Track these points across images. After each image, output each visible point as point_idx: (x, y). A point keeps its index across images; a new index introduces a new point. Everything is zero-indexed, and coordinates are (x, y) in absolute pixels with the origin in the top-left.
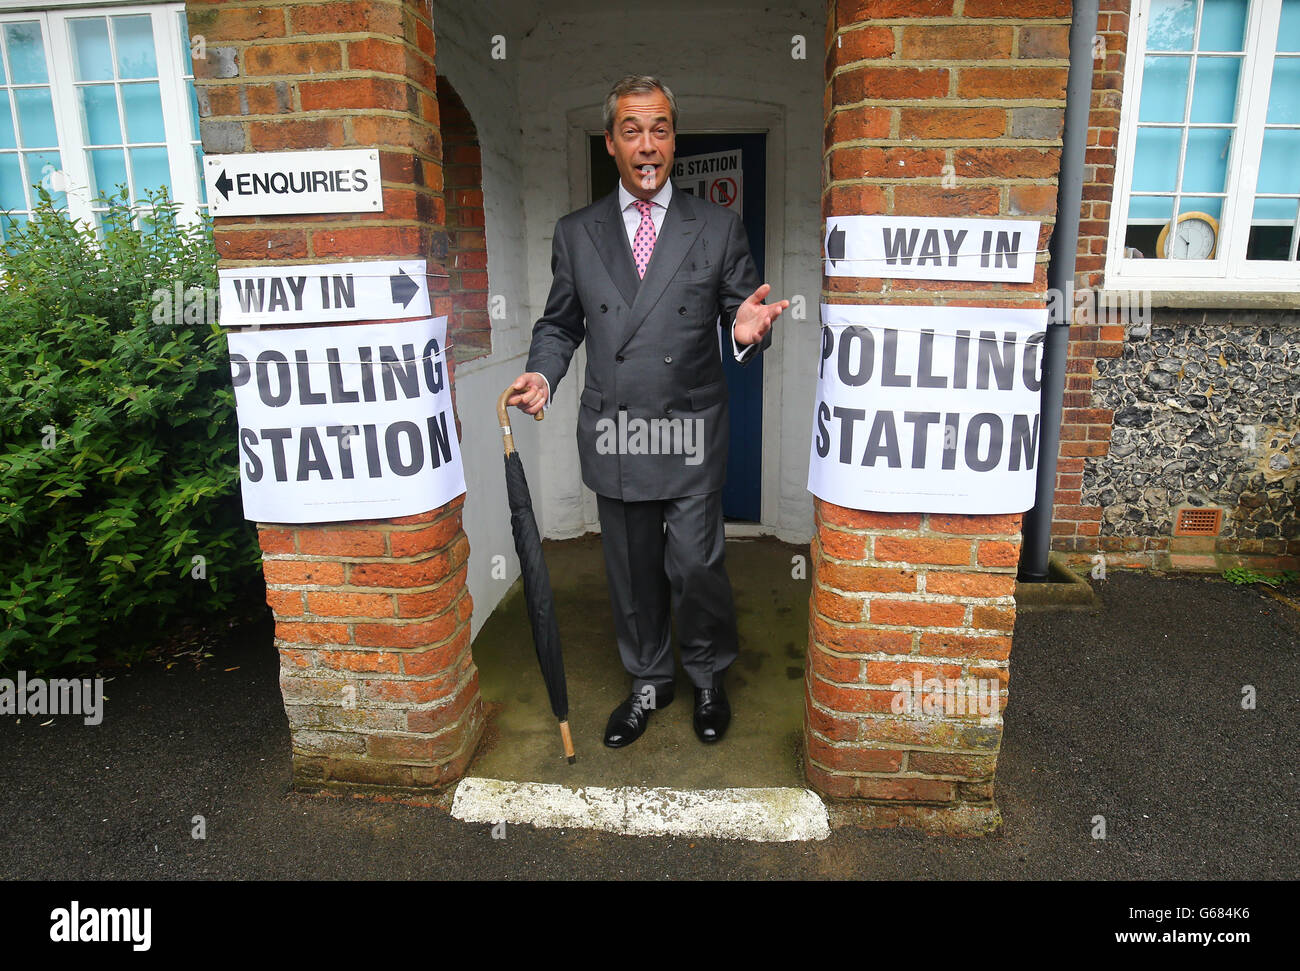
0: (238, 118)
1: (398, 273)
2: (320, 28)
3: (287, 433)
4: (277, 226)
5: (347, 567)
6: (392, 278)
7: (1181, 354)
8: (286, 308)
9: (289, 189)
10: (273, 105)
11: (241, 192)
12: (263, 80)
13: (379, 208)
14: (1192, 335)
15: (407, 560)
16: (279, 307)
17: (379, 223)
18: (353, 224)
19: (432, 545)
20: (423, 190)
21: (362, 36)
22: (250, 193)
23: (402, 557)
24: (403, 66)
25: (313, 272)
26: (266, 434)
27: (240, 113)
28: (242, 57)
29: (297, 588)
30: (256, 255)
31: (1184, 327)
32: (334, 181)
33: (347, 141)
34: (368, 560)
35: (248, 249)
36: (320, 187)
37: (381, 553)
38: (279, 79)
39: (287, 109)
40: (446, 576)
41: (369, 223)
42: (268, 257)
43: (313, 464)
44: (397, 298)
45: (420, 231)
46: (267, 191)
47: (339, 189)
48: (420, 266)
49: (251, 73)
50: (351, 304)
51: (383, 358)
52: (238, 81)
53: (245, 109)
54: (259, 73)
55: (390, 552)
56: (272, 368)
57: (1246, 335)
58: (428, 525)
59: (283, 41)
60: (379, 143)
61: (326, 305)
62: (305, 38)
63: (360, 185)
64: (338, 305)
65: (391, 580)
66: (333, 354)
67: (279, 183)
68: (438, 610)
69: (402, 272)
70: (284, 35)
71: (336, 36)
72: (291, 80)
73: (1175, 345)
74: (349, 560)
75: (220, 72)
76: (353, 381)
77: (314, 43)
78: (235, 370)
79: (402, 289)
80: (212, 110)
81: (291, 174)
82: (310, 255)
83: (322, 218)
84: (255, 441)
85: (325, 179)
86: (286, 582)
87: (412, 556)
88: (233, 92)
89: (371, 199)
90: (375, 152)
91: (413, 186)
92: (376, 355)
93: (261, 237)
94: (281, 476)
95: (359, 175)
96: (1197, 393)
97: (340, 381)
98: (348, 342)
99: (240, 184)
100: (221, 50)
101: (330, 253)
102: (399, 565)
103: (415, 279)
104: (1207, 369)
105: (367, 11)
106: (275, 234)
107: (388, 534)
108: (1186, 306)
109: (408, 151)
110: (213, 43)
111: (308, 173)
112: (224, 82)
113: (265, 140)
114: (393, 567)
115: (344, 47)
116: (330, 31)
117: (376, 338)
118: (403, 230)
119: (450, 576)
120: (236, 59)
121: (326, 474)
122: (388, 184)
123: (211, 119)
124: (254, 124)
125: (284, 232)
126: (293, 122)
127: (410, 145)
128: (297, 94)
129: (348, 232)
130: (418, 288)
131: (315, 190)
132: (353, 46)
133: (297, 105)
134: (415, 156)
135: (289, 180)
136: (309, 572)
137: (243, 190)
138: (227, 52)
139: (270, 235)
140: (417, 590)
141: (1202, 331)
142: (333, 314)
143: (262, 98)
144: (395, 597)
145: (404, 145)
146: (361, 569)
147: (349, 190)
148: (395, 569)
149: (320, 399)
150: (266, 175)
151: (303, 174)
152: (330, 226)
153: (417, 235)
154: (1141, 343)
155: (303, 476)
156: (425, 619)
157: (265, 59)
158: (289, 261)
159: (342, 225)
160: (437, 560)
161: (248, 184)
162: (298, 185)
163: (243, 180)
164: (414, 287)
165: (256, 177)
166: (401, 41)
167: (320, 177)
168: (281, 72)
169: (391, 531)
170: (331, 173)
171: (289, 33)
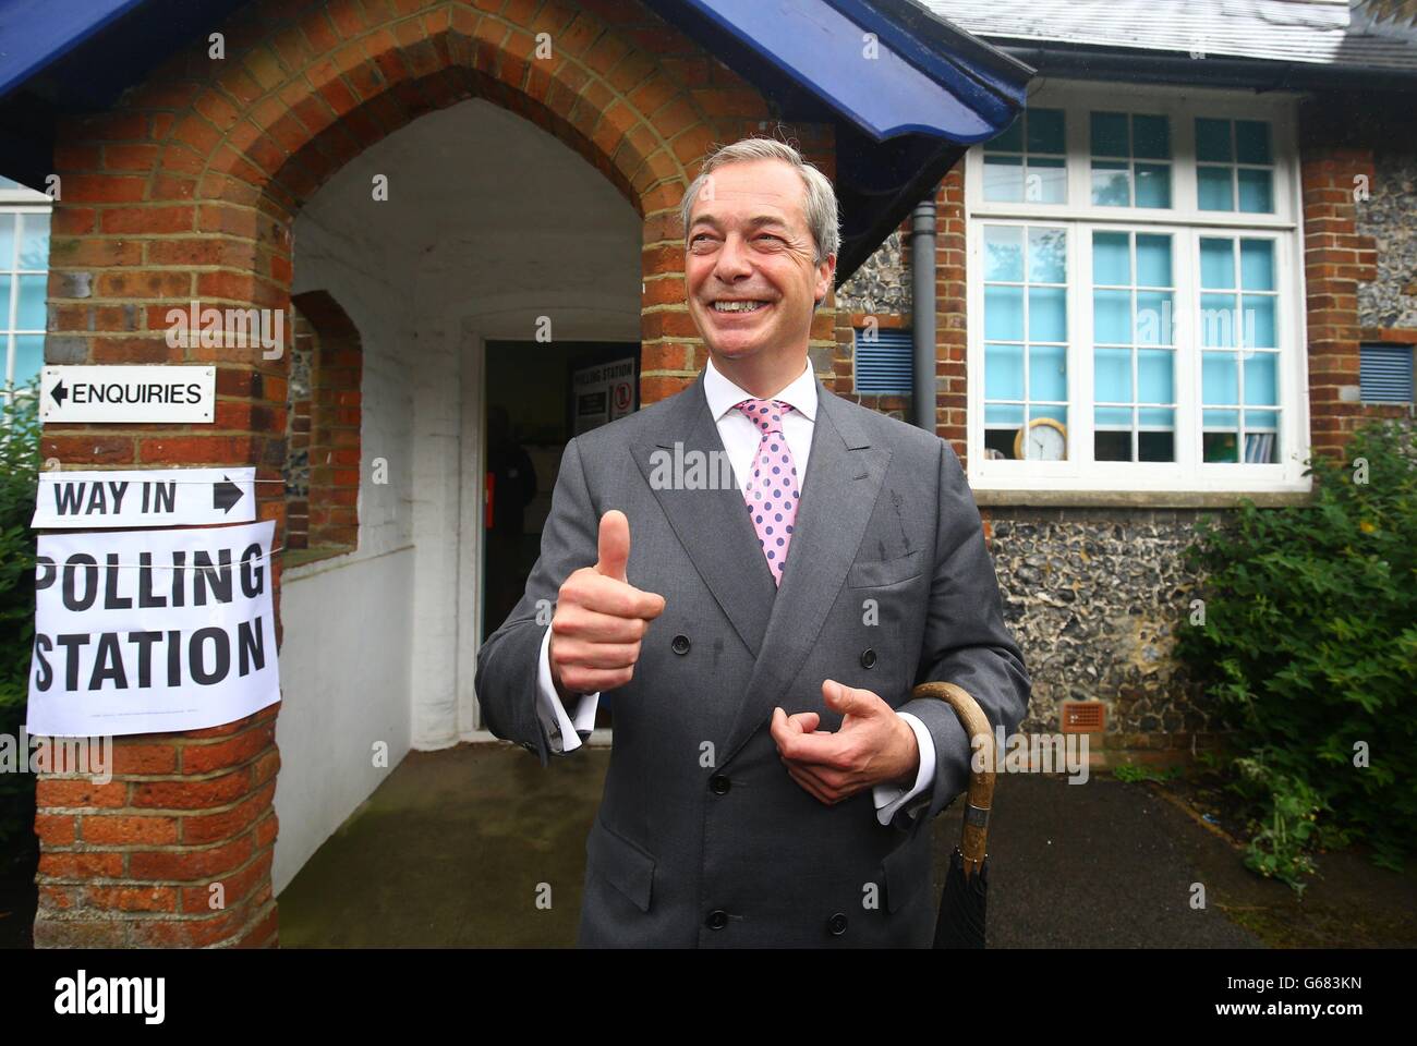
0: (84, 333)
1: (222, 480)
2: (175, 260)
3: (85, 639)
4: (107, 433)
5: (131, 787)
6: (216, 485)
7: (1046, 550)
8: (103, 511)
9: (124, 399)
10: (120, 324)
11: (75, 401)
12: (114, 302)
13: (210, 419)
14: (1053, 531)
15: (199, 778)
16: (96, 511)
17: (208, 433)
18: (183, 433)
19: (229, 761)
20: (258, 402)
21: (214, 268)
22: (84, 402)
23: (193, 774)
24: (250, 294)
25: (135, 478)
26: (62, 640)
27: (86, 329)
28: (96, 281)
29: (71, 812)
30: (80, 459)
31: (1044, 524)
32: (170, 394)
33: (187, 359)
34: (156, 779)
35: (74, 454)
36: (154, 398)
37: (169, 770)
38: (129, 302)
39: (133, 327)
40: (243, 795)
41: (198, 433)
42: (93, 462)
43: (109, 672)
44: (217, 505)
45: (252, 440)
46: (101, 399)
47: (173, 401)
48: (248, 473)
49: (103, 295)
50: (170, 508)
51: (196, 563)
52: (90, 301)
53: (92, 326)
54: (111, 295)
55: (180, 768)
56: (80, 571)
57: (1102, 530)
58: (226, 738)
59: (137, 269)
60: (217, 361)
61: (145, 509)
62: (159, 268)
63: (194, 398)
64: (157, 510)
65: (178, 801)
66: (146, 558)
67: (115, 394)
68: (228, 835)
69: (226, 479)
70: (140, 264)
71: (188, 268)
72: (141, 302)
73: (1039, 540)
74: (134, 778)
75: (73, 292)
76: (162, 586)
77: (166, 273)
78: (41, 573)
79: (225, 495)
80: (59, 326)
81: (127, 386)
82: (136, 461)
83: (153, 427)
84: (49, 647)
85: (161, 391)
86: (60, 805)
87: (205, 773)
88: (83, 310)
89: (202, 411)
90: (213, 369)
91: (248, 399)
92: (190, 560)
93: (89, 443)
94: (72, 684)
95: (193, 389)
96: (1064, 587)
97: (150, 586)
98: (162, 547)
99: (75, 393)
100: (76, 274)
101: (155, 460)
102: (188, 783)
103: (239, 486)
104: (1071, 564)
105: (220, 248)
106: (104, 441)
107: (180, 749)
108: (1043, 504)
109: (247, 367)
110: (71, 268)
111: (144, 386)
112: (75, 301)
113: (107, 354)
114: (182, 786)
115: (194, 277)
116: (185, 263)
117: (191, 543)
118: (234, 440)
119: (248, 796)
120: (90, 283)
121: (121, 683)
122: (221, 397)
123: (56, 334)
124: (98, 340)
125: (112, 439)
126: (137, 339)
127: (250, 363)
128: (145, 315)
129: (176, 440)
130: (242, 494)
131: (149, 401)
132: (202, 277)
133: (144, 323)
134: (254, 372)
135: (124, 391)
136: (86, 793)
137: (77, 399)
138: (83, 276)
139: (98, 441)
140: (206, 812)
141: (1061, 528)
142: (151, 518)
143: (109, 317)
144: (180, 822)
145: (244, 363)
146: (146, 788)
147: (182, 402)
148: (183, 788)
149: (126, 603)
150: (103, 386)
151: (139, 386)
152: (159, 435)
153: (248, 444)
154: (1007, 539)
155: (95, 684)
156: (214, 846)
157: (118, 284)
158: (114, 466)
159: (172, 434)
160: (234, 777)
161: (83, 393)
162: (133, 397)
163: (79, 389)
164: (239, 493)
165: (92, 388)
166: (250, 273)
167: (155, 390)
168: (133, 296)
169: (185, 746)
170: (167, 386)
171: (144, 263)
